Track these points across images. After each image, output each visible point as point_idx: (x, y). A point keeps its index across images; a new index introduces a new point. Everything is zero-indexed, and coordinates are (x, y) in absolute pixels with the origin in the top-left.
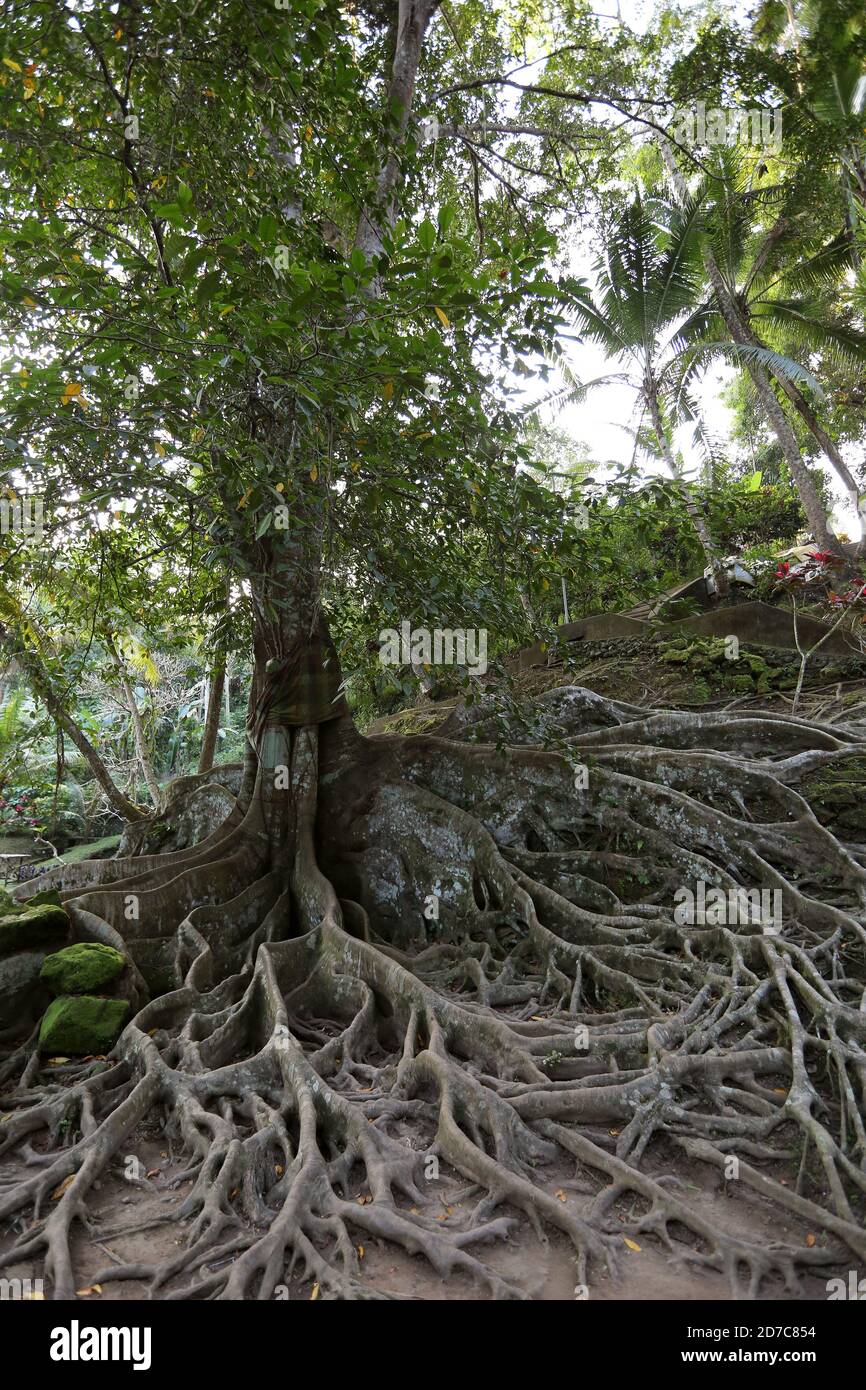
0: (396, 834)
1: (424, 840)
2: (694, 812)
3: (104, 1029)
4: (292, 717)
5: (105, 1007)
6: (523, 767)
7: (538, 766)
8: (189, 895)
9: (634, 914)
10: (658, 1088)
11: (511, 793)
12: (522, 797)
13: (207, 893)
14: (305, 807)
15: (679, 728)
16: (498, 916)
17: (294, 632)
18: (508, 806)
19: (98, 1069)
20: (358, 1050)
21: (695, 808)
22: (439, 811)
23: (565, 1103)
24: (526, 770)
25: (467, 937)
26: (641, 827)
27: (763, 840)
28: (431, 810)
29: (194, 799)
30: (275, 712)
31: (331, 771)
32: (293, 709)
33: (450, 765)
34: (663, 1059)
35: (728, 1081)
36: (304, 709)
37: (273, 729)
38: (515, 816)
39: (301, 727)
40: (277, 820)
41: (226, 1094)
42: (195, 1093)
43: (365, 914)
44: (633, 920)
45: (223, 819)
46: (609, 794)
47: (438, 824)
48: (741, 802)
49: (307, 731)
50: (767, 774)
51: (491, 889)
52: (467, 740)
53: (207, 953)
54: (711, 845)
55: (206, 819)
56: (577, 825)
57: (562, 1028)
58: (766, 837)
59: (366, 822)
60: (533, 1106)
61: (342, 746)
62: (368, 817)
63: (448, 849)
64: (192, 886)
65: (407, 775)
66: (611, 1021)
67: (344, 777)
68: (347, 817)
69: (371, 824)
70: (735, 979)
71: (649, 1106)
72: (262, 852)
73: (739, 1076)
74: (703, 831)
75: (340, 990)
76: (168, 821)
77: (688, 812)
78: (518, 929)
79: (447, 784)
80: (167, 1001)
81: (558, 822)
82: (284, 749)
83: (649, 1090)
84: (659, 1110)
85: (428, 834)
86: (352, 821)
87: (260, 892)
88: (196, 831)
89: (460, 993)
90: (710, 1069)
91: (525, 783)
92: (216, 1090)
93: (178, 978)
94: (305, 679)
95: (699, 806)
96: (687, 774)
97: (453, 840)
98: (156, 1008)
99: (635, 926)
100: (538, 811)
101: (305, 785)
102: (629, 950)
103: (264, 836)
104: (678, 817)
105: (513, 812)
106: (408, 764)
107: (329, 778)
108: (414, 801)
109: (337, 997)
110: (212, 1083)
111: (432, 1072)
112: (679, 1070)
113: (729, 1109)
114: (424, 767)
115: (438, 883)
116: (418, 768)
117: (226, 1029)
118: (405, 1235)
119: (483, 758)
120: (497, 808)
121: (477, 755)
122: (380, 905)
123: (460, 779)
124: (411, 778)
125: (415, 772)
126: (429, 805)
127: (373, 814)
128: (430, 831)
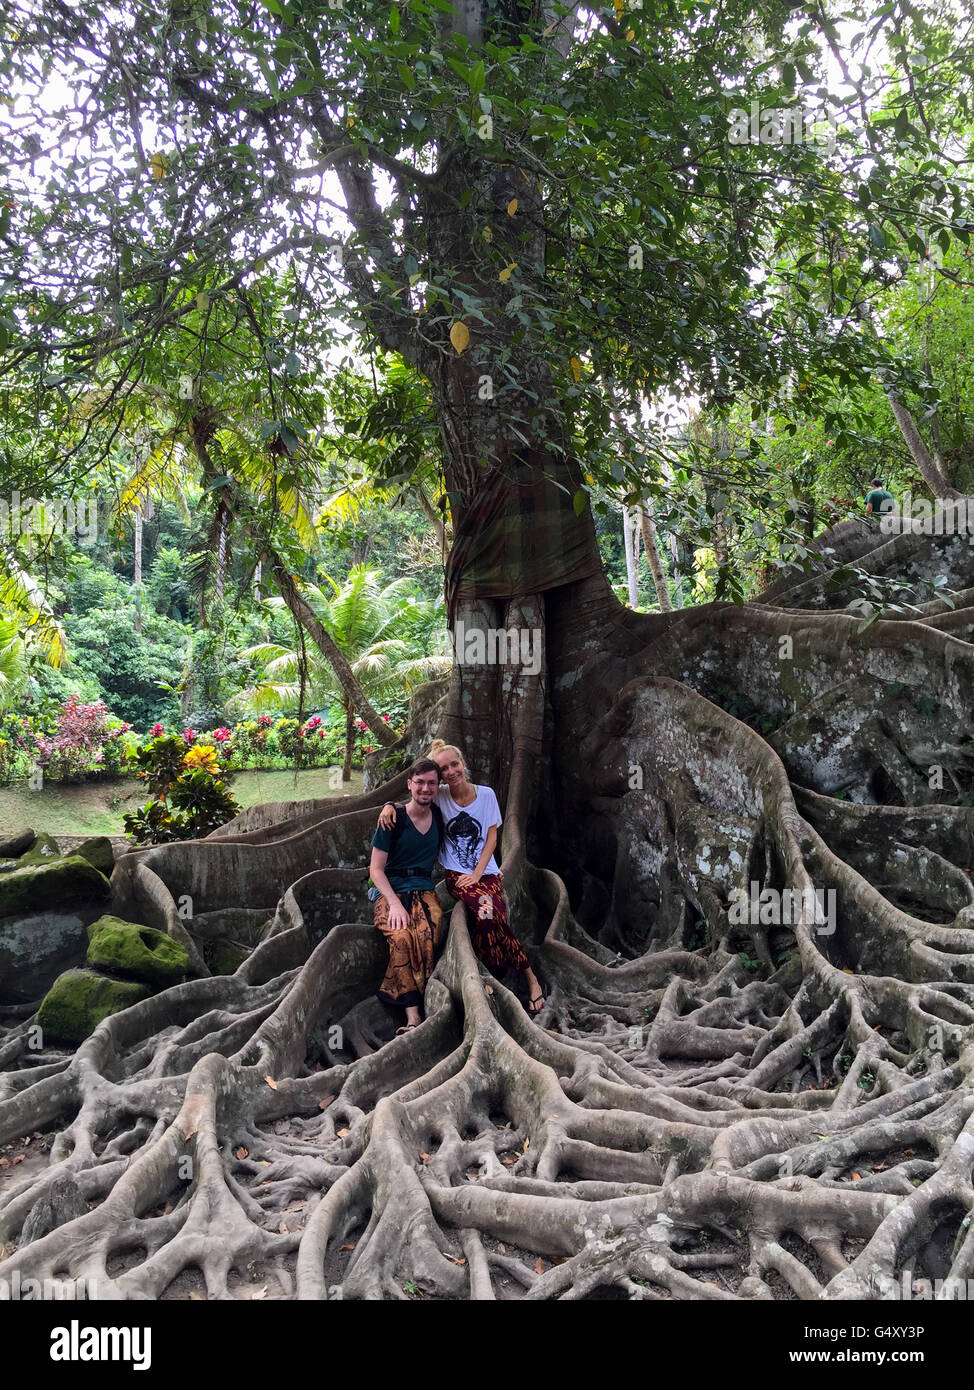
0: (664, 768)
1: (697, 780)
4: (495, 584)
6: (866, 651)
7: (889, 650)
11: (842, 698)
12: (860, 705)
14: (526, 726)
17: (490, 450)
18: (835, 721)
24: (870, 656)
29: (434, 716)
30: (469, 579)
31: (571, 669)
32: (495, 572)
33: (763, 651)
36: (515, 571)
37: (468, 607)
38: (848, 740)
39: (511, 600)
40: (485, 747)
41: (143, 1115)
49: (519, 607)
51: (780, 864)
56: (950, 756)
59: (624, 750)
61: (588, 627)
62: (625, 742)
63: (730, 795)
65: (694, 669)
67: (589, 676)
68: (592, 741)
69: (631, 752)
79: (762, 684)
81: (921, 751)
85: (704, 770)
91: (867, 679)
94: (514, 523)
97: (737, 781)
100: (886, 730)
101: (521, 692)
105: (846, 732)
106: (691, 652)
107: (568, 679)
114: (721, 657)
115: (707, 852)
116: (712, 658)
120: (817, 724)
122: (643, 882)
123: (777, 675)
124: (700, 675)
125: (707, 665)
126: (703, 722)
127: (633, 736)
128: (704, 764)
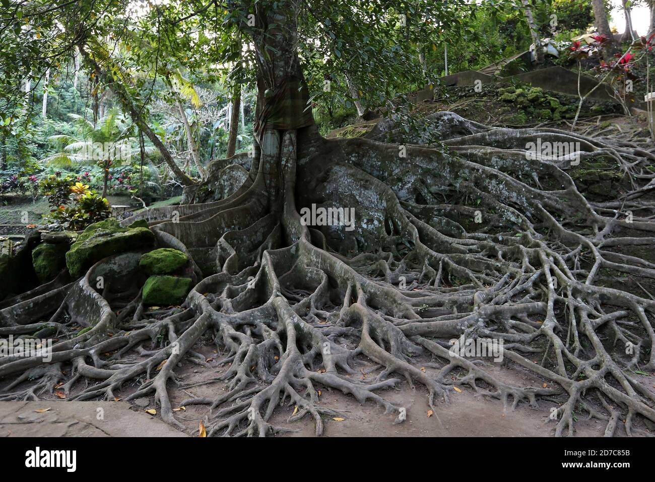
0: (342, 194)
1: (357, 197)
2: (510, 184)
3: (179, 292)
4: (280, 125)
5: (178, 281)
6: (416, 157)
7: (425, 157)
8: (223, 225)
9: (473, 238)
10: (477, 321)
11: (408, 171)
12: (414, 174)
13: (233, 224)
14: (289, 177)
15: (506, 137)
16: (398, 239)
17: (281, 73)
18: (406, 179)
19: (176, 312)
20: (319, 304)
21: (511, 181)
22: (367, 181)
23: (428, 328)
24: (417, 159)
25: (381, 249)
26: (480, 192)
27: (546, 200)
28: (362, 180)
29: (224, 173)
30: (271, 122)
31: (304, 157)
32: (281, 120)
33: (374, 155)
34: (481, 308)
35: (513, 318)
36: (288, 121)
37: (270, 132)
38: (410, 185)
39: (287, 130)
40: (273, 184)
41: (247, 324)
42: (230, 323)
43: (323, 237)
44: (472, 241)
45: (242, 184)
46: (464, 173)
47: (366, 188)
48: (537, 179)
49: (289, 134)
50: (553, 164)
51: (395, 224)
52: (383, 141)
53: (234, 255)
54: (518, 202)
55: (232, 185)
56: (444, 190)
57: (429, 294)
58: (548, 198)
59: (325, 187)
60: (411, 330)
61: (311, 143)
62: (325, 184)
63: (371, 202)
64: (224, 219)
65: (349, 160)
66: (456, 290)
67: (311, 160)
68: (313, 184)
69: (328, 187)
70: (523, 270)
71: (472, 329)
72: (264, 202)
73: (520, 315)
74: (514, 194)
75: (309, 275)
76: (210, 185)
77: (507, 184)
78: (409, 245)
79: (372, 166)
80: (213, 279)
81: (434, 189)
82: (276, 144)
83: (472, 322)
84: (477, 331)
85: (360, 194)
86: (316, 187)
87: (264, 224)
88: (226, 191)
89: (376, 277)
90: (505, 312)
91: (416, 166)
92: (241, 322)
93: (219, 268)
94: (288, 102)
95: (513, 181)
96: (508, 163)
97: (374, 197)
98: (206, 283)
99: (473, 244)
100: (423, 182)
101: (289, 165)
102: (468, 256)
103: (266, 194)
104: (501, 186)
105: (409, 182)
106: (349, 154)
107: (303, 161)
108: (352, 175)
109: (307, 279)
110: (239, 318)
111: (359, 314)
112: (489, 312)
113: (512, 331)
114: (359, 156)
115: (365, 221)
116: (355, 156)
117: (246, 293)
118: (342, 386)
119: (392, 151)
120: (400, 180)
121: (390, 150)
122: (332, 232)
123: (379, 163)
124: (351, 162)
125: (353, 159)
126: (361, 178)
127: (329, 182)
128: (361, 192)
